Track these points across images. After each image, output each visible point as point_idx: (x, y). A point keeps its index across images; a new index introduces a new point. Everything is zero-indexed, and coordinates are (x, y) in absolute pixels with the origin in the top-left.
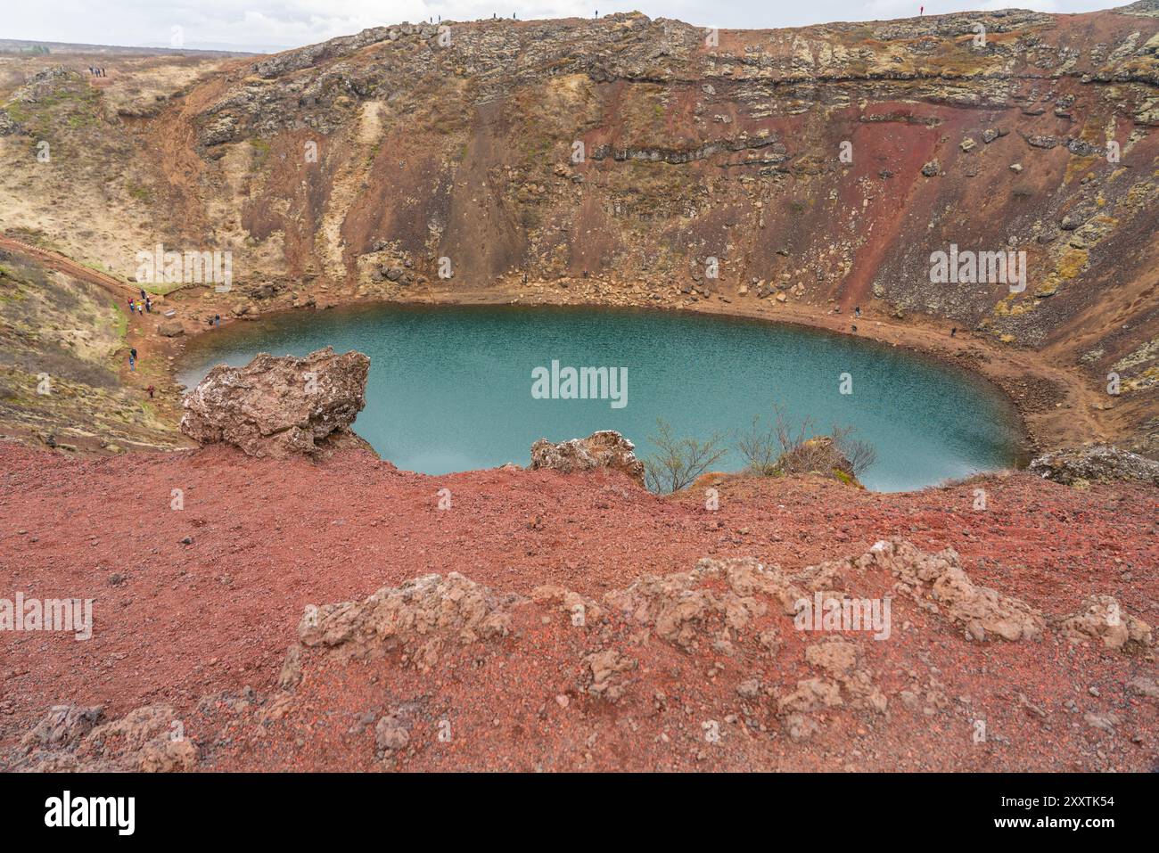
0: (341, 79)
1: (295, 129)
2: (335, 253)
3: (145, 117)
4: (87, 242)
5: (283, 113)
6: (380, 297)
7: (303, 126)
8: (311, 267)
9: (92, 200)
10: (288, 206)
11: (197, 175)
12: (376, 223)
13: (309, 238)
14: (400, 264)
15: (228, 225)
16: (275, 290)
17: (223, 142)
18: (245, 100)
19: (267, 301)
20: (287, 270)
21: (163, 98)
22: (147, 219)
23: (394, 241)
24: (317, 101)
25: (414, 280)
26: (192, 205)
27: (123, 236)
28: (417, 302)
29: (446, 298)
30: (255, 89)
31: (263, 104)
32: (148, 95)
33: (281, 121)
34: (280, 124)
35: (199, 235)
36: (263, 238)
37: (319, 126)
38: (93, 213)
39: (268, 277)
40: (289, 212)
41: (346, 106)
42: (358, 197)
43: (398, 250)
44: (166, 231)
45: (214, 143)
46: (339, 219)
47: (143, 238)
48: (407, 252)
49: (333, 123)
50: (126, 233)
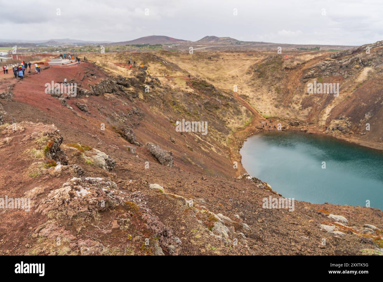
0: (358, 59)
1: (335, 76)
2: (325, 117)
3: (292, 69)
4: (258, 101)
5: (333, 70)
6: (332, 135)
7: (339, 74)
8: (314, 120)
9: (265, 91)
10: (318, 100)
11: (296, 87)
12: (345, 110)
13: (319, 111)
14: (345, 126)
15: (297, 102)
16: (298, 124)
17: (309, 78)
18: (321, 65)
19: (294, 127)
20: (306, 119)
21: (299, 64)
22: (276, 97)
23: (348, 117)
24: (347, 67)
25: (348, 132)
26: (290, 95)
27: (267, 101)
28: (343, 140)
29: (356, 141)
30: (327, 62)
31: (327, 67)
32: (295, 63)
33: (332, 73)
34: (331, 74)
35: (287, 104)
36: (305, 108)
37: (344, 75)
38: (264, 94)
39: (299, 120)
40: (317, 102)
41: (357, 68)
42: (344, 100)
43: (348, 121)
44: (278, 101)
45: (306, 78)
46: (333, 107)
47: (272, 102)
48: (351, 122)
49: (350, 74)
50: (268, 100)
